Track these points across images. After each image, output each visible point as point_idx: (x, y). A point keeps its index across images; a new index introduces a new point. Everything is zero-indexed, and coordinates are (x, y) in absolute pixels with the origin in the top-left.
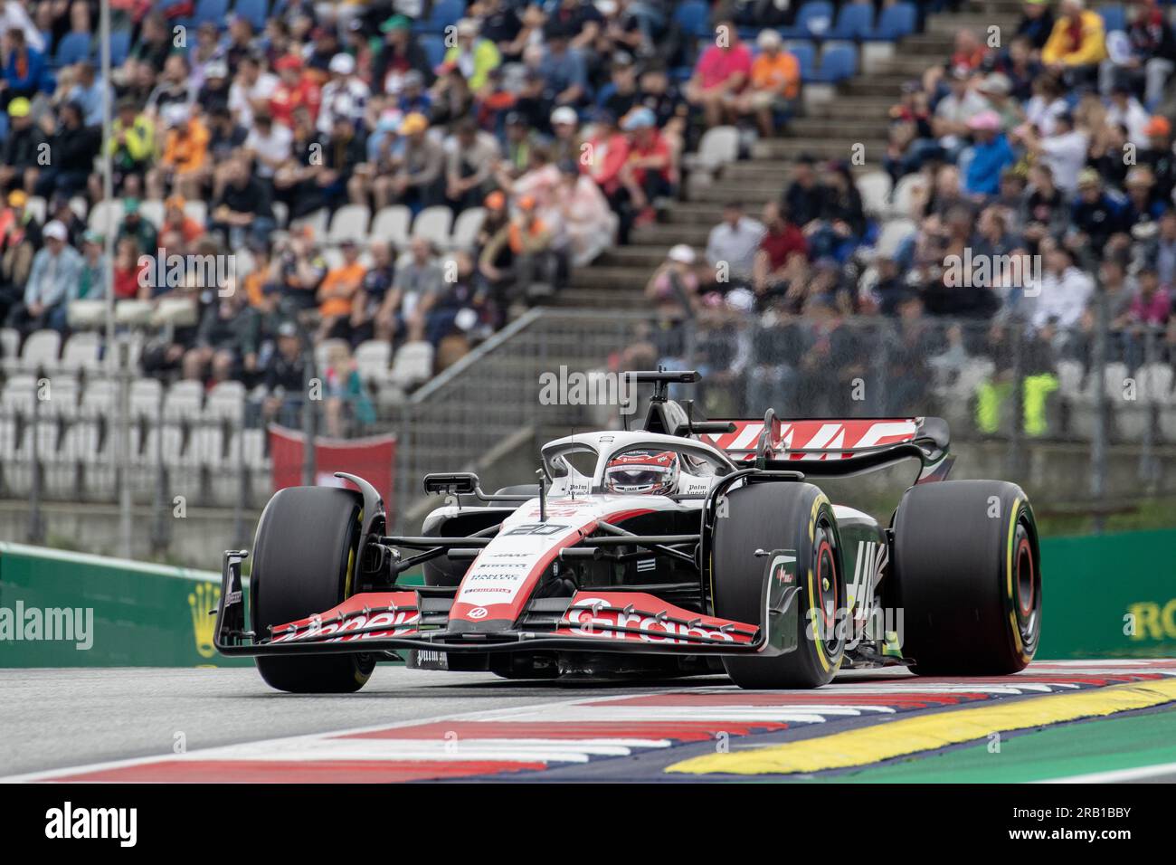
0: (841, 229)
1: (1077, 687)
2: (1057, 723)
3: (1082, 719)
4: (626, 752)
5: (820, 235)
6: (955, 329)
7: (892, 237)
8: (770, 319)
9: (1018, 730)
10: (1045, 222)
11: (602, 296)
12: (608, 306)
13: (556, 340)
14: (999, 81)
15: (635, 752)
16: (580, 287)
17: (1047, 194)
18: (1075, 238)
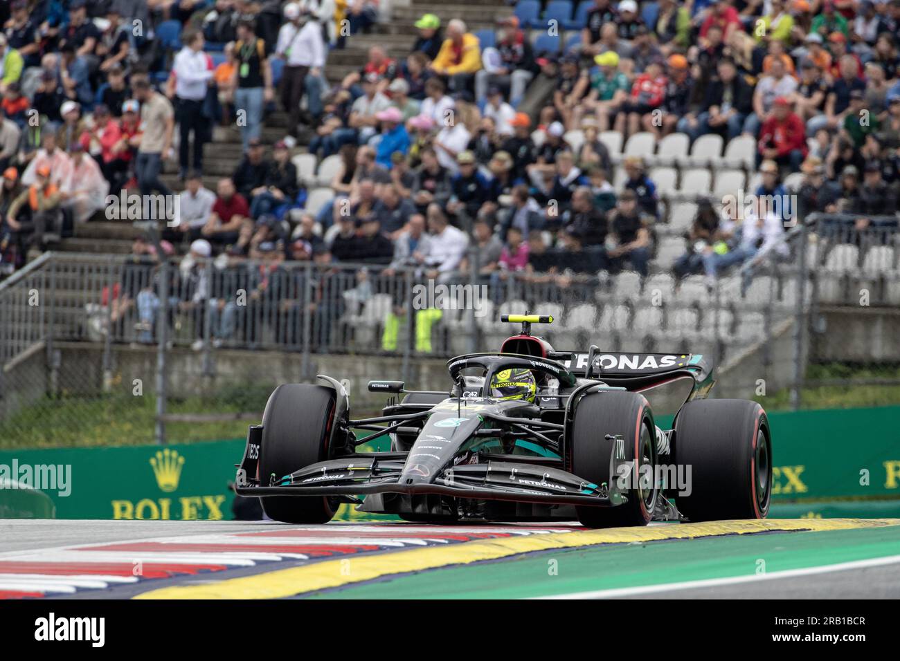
0: (277, 194)
1: (447, 542)
2: (430, 569)
3: (449, 566)
4: (103, 585)
5: (263, 197)
6: (363, 271)
7: (317, 201)
8: (222, 262)
9: (400, 574)
10: (432, 191)
11: (97, 243)
12: (102, 251)
13: (62, 275)
14: (399, 84)
15: (111, 586)
16: (79, 236)
17: (435, 171)
18: (454, 204)
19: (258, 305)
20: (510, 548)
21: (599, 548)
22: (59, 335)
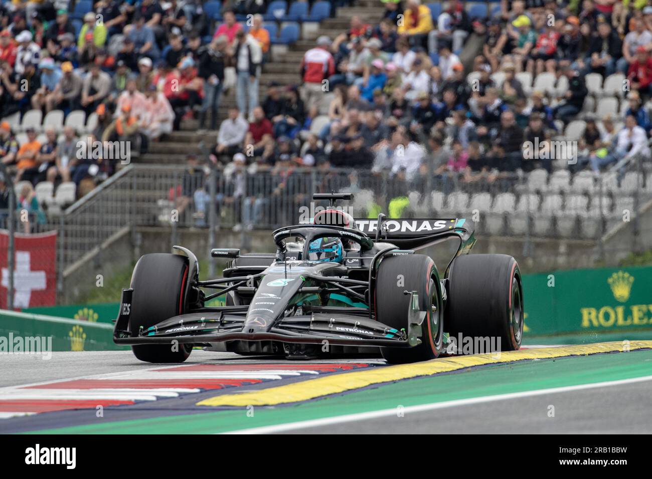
0: (291, 121)
2: (405, 379)
3: (418, 377)
4: (176, 395)
5: (281, 123)
6: (353, 174)
7: (319, 125)
8: (253, 169)
9: (384, 383)
10: (398, 117)
11: (165, 157)
12: (169, 162)
13: (141, 180)
14: (375, 42)
15: (181, 395)
16: (153, 153)
18: (415, 126)
19: (279, 199)
20: (459, 364)
21: (522, 363)
22: (140, 222)
